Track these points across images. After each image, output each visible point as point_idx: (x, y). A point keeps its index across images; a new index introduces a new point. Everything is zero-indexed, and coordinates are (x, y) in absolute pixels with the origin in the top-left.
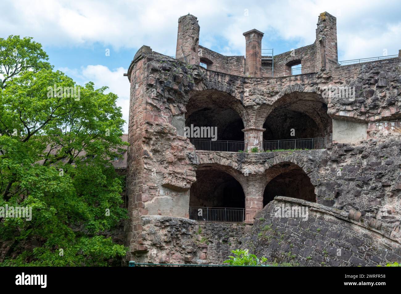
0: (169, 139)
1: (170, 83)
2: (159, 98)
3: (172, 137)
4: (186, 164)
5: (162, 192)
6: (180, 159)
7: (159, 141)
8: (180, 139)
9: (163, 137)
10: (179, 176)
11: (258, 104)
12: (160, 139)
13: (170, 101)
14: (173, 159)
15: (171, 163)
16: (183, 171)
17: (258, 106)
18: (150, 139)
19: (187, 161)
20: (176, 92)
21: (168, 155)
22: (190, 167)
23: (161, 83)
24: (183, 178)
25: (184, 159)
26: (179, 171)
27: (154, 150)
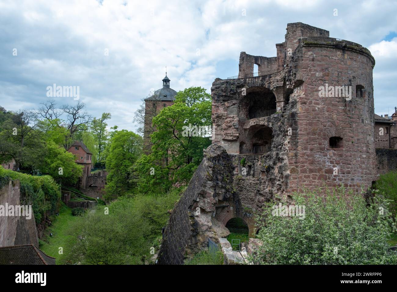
0: (223, 119)
1: (220, 93)
2: (217, 102)
3: (225, 117)
4: (233, 128)
5: (223, 143)
6: (230, 127)
7: (219, 120)
8: (230, 118)
9: (221, 118)
10: (229, 135)
11: (274, 88)
12: (219, 119)
13: (224, 101)
14: (226, 127)
15: (225, 129)
16: (231, 132)
17: (275, 89)
18: (215, 120)
19: (233, 127)
20: (225, 96)
21: (224, 126)
22: (235, 130)
23: (216, 94)
24: (231, 135)
25: (231, 126)
26: (229, 132)
27: (217, 125)
